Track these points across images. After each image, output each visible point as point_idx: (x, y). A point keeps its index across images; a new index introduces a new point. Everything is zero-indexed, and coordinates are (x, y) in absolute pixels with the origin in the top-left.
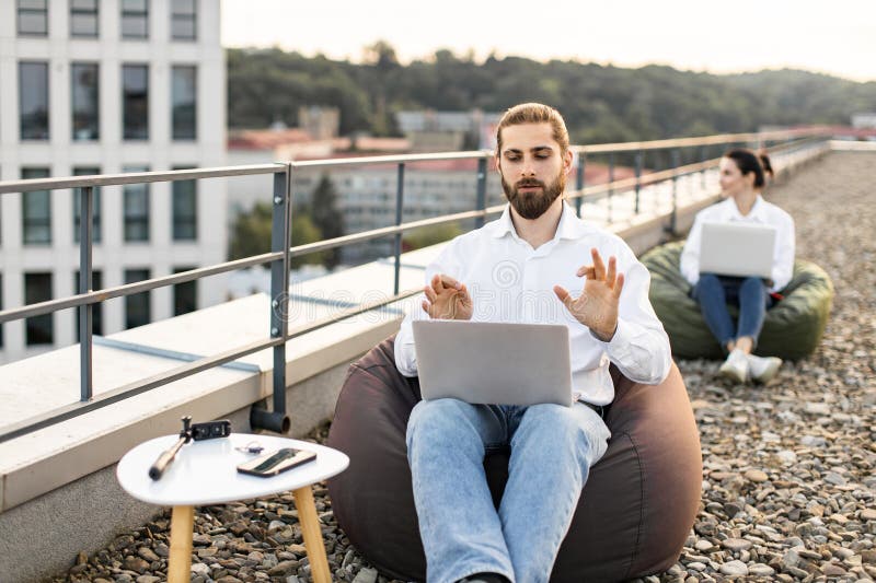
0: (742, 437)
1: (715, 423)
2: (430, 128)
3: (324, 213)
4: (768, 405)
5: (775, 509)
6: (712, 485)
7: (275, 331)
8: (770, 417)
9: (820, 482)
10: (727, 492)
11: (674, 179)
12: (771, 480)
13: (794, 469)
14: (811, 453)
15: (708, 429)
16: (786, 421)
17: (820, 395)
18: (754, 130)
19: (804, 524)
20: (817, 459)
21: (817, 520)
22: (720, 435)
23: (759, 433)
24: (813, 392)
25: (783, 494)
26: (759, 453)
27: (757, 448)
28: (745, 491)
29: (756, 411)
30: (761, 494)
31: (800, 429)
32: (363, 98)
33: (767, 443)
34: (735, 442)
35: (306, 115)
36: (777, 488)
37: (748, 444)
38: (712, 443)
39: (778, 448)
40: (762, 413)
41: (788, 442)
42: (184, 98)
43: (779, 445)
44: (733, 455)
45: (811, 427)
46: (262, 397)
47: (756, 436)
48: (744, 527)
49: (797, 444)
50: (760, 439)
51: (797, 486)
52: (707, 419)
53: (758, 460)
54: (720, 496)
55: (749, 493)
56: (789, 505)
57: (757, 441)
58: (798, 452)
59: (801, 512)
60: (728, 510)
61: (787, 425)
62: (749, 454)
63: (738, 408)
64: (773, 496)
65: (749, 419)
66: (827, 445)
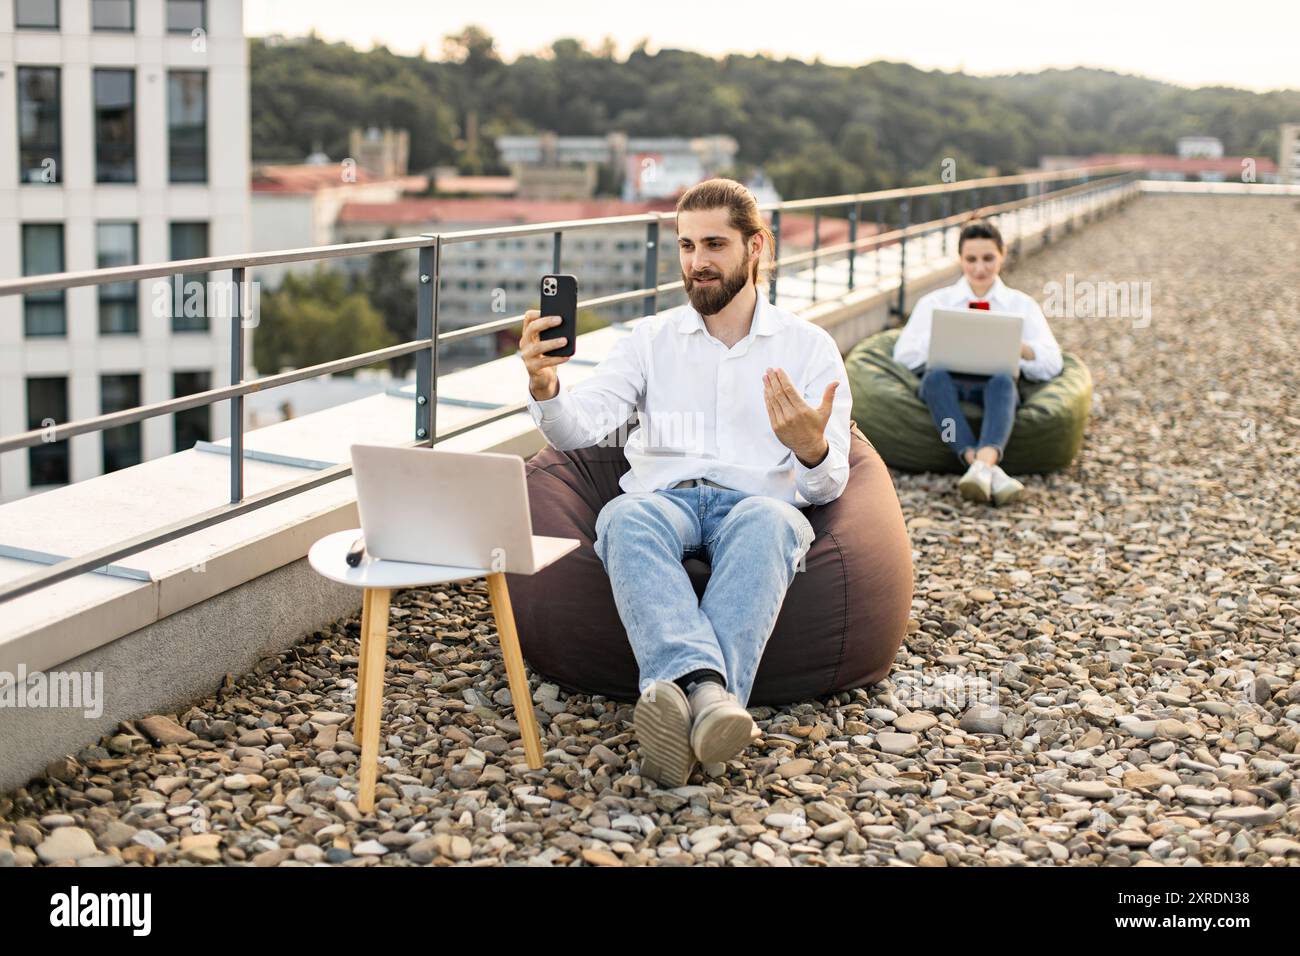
0: (970, 558)
1: (940, 543)
2: (545, 160)
4: (1005, 524)
5: (999, 628)
6: (931, 605)
8: (1006, 537)
9: (1055, 602)
10: (947, 612)
11: (902, 241)
12: (998, 599)
13: (1028, 589)
14: (1049, 573)
15: (931, 549)
16: (1025, 541)
17: (1071, 513)
19: (1030, 641)
20: (1055, 579)
21: (1046, 639)
22: (944, 555)
23: (991, 553)
24: (1063, 510)
25: (1010, 614)
26: (988, 573)
27: (987, 569)
28: (968, 611)
29: (990, 530)
30: (985, 613)
31: (1041, 548)
32: (446, 114)
33: (1000, 563)
34: (961, 563)
35: (360, 142)
36: (1004, 607)
37: (977, 564)
38: (934, 564)
39: (1011, 568)
40: (997, 533)
41: (1023, 562)
43: (1013, 565)
44: (957, 575)
45: (1053, 547)
47: (986, 556)
48: (963, 645)
49: (1033, 565)
50: (991, 559)
51: (1027, 605)
52: (930, 539)
53: (987, 580)
54: (939, 615)
55: (973, 614)
56: (1016, 624)
57: (988, 562)
58: (1034, 573)
59: (1029, 631)
60: (946, 629)
61: (1025, 545)
62: (976, 574)
63: (968, 527)
64: (999, 616)
65: (981, 539)
66: (1070, 566)
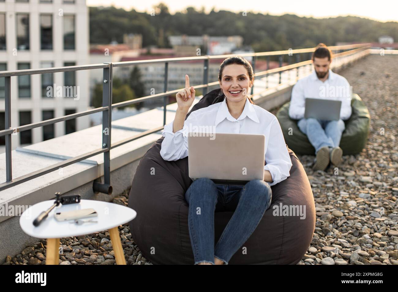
0: (330, 194)
1: (318, 187)
2: (184, 44)
3: (135, 83)
4: (343, 178)
5: (347, 231)
7: (105, 145)
8: (344, 184)
9: (368, 217)
10: (324, 222)
11: (298, 68)
12: (345, 215)
13: (356, 210)
14: (363, 202)
16: (351, 186)
17: (368, 173)
18: (334, 44)
19: (361, 238)
20: (366, 205)
21: (367, 236)
22: (320, 193)
23: (339, 192)
24: (364, 171)
25: (351, 223)
26: (339, 202)
27: (338, 199)
28: (332, 221)
29: (337, 181)
30: (340, 223)
31: (358, 190)
32: (153, 29)
33: (343, 197)
34: (327, 196)
35: (127, 38)
36: (348, 220)
37: (333, 197)
39: (348, 199)
40: (340, 182)
41: (353, 196)
42: (69, 30)
44: (326, 203)
45: (363, 189)
46: (99, 177)
47: (337, 193)
48: (332, 240)
49: (357, 197)
50: (339, 195)
51: (357, 219)
53: (339, 205)
54: (320, 225)
55: (334, 222)
56: (353, 228)
57: (338, 196)
58: (358, 201)
59: (359, 232)
60: (324, 231)
61: (352, 188)
62: (334, 202)
63: (329, 180)
64: (346, 224)
65: (334, 185)
66: (371, 198)
